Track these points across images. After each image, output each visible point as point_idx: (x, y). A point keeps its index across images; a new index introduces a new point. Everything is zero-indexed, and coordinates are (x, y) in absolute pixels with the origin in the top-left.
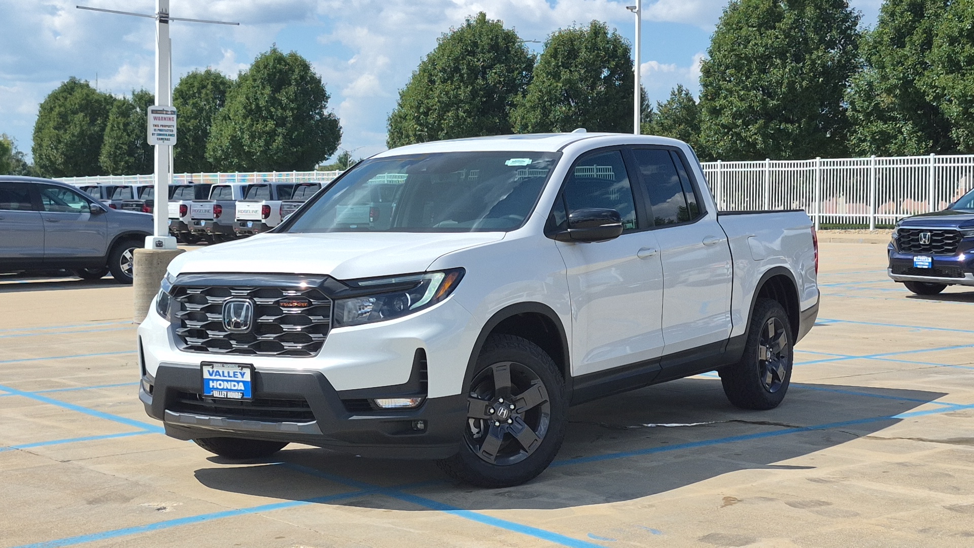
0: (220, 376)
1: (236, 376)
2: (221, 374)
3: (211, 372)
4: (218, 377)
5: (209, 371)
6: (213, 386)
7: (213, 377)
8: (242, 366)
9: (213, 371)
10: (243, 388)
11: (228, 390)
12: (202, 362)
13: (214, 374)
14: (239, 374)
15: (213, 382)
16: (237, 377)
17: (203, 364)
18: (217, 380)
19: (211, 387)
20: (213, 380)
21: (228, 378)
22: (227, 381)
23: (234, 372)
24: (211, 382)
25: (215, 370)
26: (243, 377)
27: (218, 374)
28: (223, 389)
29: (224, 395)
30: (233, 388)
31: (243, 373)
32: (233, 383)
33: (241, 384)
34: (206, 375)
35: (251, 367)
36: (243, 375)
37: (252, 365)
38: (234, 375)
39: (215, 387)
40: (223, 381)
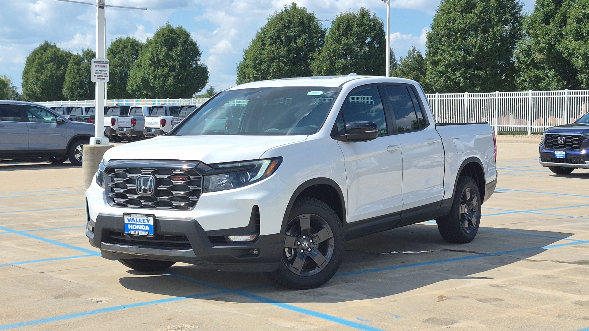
0: (134, 221)
1: (144, 222)
2: (135, 220)
3: (129, 219)
5: (128, 219)
7: (130, 222)
8: (148, 216)
10: (148, 229)
11: (139, 230)
12: (124, 213)
14: (146, 220)
17: (125, 214)
18: (133, 224)
19: (129, 228)
20: (131, 224)
21: (139, 223)
22: (139, 225)
23: (143, 219)
24: (129, 225)
28: (136, 230)
29: (137, 233)
30: (142, 229)
31: (148, 220)
32: (142, 226)
33: (147, 226)
34: (126, 221)
36: (148, 221)
37: (154, 215)
39: (132, 228)
40: (136, 224)
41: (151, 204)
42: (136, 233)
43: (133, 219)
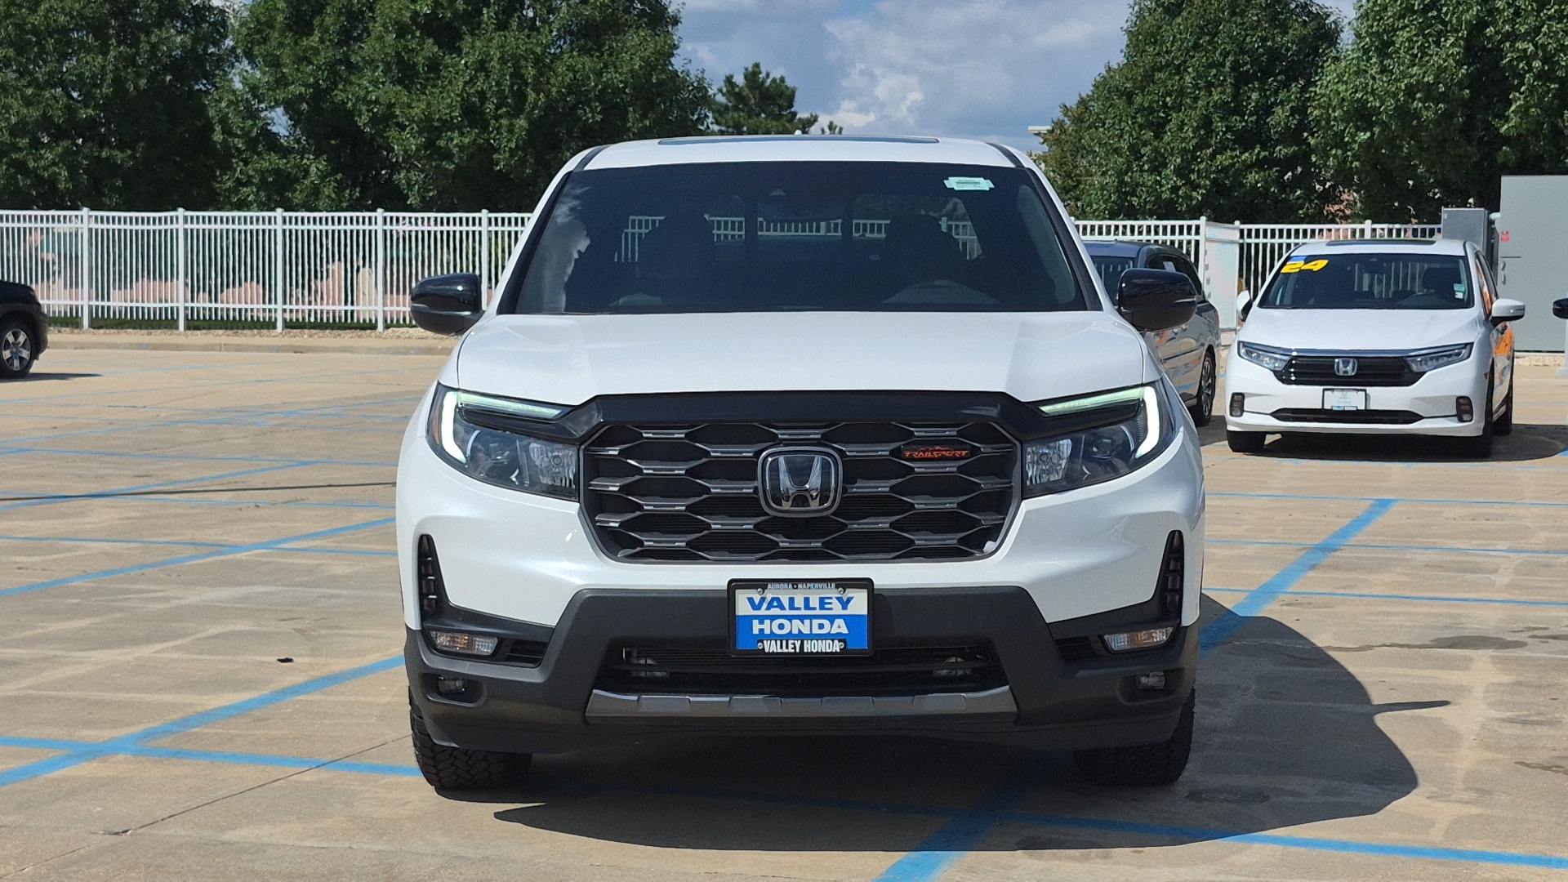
0: (782, 607)
1: (827, 606)
2: (786, 604)
3: (757, 601)
4: (775, 611)
5: (751, 600)
6: (761, 630)
7: (763, 612)
8: (844, 584)
9: (763, 599)
10: (844, 630)
11: (802, 637)
12: (731, 582)
13: (765, 605)
14: (834, 601)
15: (761, 622)
16: (831, 609)
17: (735, 584)
18: (773, 618)
19: (755, 631)
20: (761, 619)
21: (803, 612)
22: (802, 618)
23: (822, 600)
24: (755, 622)
25: (769, 596)
26: (845, 607)
27: (775, 604)
28: (790, 636)
29: (795, 648)
30: (816, 631)
31: (845, 600)
32: (816, 622)
33: (839, 622)
34: (743, 607)
35: (866, 583)
36: (845, 604)
37: (870, 581)
38: (822, 606)
39: (767, 632)
40: (790, 618)
41: (820, 544)
42: (791, 646)
43: (778, 599)
